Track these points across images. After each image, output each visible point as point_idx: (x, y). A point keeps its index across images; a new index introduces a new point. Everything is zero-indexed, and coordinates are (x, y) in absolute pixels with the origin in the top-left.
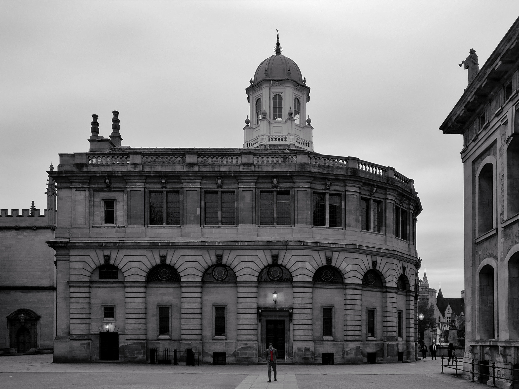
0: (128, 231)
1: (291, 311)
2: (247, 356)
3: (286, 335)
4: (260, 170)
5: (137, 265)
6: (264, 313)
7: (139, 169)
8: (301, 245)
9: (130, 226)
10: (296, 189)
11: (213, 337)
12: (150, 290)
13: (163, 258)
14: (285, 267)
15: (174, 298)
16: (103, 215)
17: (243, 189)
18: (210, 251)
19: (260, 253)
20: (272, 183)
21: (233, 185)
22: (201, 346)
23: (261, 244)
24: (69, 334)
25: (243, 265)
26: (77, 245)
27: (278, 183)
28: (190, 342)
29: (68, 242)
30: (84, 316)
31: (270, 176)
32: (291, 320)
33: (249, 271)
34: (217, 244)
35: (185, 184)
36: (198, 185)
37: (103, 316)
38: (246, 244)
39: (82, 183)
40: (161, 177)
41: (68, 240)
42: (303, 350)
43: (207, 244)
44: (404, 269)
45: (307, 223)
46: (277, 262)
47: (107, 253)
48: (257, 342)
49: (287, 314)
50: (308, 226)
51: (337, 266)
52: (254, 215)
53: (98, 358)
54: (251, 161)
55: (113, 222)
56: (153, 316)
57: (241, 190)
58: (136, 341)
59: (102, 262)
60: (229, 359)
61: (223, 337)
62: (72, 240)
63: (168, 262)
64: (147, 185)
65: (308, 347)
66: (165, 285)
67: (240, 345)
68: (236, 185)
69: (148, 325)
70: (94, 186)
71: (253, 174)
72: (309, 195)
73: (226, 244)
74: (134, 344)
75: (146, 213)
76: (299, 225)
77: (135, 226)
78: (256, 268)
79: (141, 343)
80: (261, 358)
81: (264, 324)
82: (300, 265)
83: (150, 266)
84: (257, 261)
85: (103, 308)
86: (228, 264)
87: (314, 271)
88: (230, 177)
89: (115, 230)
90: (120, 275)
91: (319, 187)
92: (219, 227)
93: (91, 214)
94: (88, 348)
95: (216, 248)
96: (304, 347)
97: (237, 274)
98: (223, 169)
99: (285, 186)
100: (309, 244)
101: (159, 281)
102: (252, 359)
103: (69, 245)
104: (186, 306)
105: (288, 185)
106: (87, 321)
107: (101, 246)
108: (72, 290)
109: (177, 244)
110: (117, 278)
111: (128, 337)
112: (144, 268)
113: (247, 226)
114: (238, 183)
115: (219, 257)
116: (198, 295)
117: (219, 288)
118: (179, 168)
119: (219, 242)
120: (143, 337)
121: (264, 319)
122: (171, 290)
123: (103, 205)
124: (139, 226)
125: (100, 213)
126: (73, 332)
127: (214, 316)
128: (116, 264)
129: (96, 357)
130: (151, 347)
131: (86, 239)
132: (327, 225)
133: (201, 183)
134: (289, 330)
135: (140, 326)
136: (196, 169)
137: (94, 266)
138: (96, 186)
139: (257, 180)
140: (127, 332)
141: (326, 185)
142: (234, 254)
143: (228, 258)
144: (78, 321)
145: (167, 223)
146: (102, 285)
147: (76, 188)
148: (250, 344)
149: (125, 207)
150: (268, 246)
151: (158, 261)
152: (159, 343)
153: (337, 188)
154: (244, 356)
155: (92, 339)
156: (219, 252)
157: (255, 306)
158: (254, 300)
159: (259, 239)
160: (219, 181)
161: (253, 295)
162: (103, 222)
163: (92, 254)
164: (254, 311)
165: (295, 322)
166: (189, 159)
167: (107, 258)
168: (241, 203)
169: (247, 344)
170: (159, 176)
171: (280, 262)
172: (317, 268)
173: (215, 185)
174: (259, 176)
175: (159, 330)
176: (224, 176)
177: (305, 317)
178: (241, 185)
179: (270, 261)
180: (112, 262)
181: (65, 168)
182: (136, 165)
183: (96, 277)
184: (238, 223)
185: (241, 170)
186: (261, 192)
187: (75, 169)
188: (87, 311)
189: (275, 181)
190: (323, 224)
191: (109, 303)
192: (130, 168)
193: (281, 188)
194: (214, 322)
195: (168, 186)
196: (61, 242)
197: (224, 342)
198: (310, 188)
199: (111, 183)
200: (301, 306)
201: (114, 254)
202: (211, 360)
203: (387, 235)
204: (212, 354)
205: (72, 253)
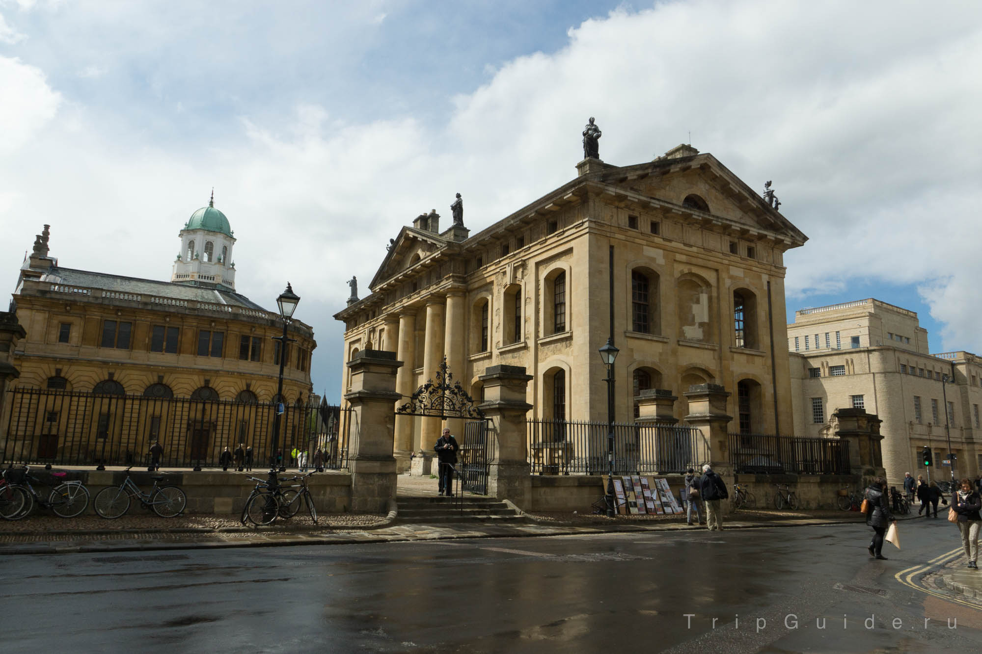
0: (82, 350)
1: (215, 423)
2: (175, 457)
3: (209, 441)
4: (202, 314)
5: (86, 379)
6: (193, 424)
8: (228, 373)
9: (84, 346)
10: (229, 331)
11: (147, 441)
13: (111, 374)
14: (214, 390)
16: (59, 334)
17: (187, 327)
18: (153, 372)
19: (195, 378)
20: (211, 325)
21: (179, 323)
23: (197, 370)
24: (11, 435)
25: (180, 386)
26: (32, 357)
27: (215, 326)
28: (126, 445)
31: (210, 319)
32: (214, 430)
33: (185, 390)
34: (160, 367)
35: (138, 318)
36: (150, 319)
37: (46, 420)
38: (185, 369)
39: (43, 306)
40: (118, 310)
43: (151, 367)
44: (301, 394)
45: (234, 357)
47: (59, 366)
48: (184, 446)
49: (212, 425)
50: (236, 360)
51: (254, 391)
52: (194, 347)
54: (196, 307)
55: (67, 342)
56: (96, 422)
57: (185, 327)
58: (76, 443)
59: (54, 374)
62: (27, 353)
63: (115, 378)
64: (105, 315)
66: (109, 396)
67: (171, 449)
68: (181, 323)
70: (53, 310)
71: (197, 318)
72: (238, 337)
73: (168, 368)
74: (75, 445)
75: (100, 337)
76: (229, 358)
77: (89, 346)
78: (190, 388)
79: (81, 444)
80: (186, 459)
81: (193, 432)
82: (227, 389)
83: (98, 380)
84: (192, 383)
85: (46, 413)
86: (168, 383)
87: (236, 394)
88: (176, 317)
89: (68, 348)
90: (68, 386)
91: (246, 331)
92: (163, 353)
93: (47, 333)
95: (159, 370)
97: (174, 392)
98: (172, 310)
99: (220, 328)
100: (235, 373)
102: (179, 459)
104: (127, 415)
105: (223, 328)
106: (30, 424)
107: (55, 360)
109: (125, 364)
110: (65, 388)
111: (69, 439)
112: (92, 381)
113: (188, 355)
114: (183, 322)
115: (161, 378)
116: (138, 407)
118: (134, 304)
119: (162, 366)
120: (83, 439)
121: (192, 428)
123: (60, 326)
124: (92, 347)
125: (55, 333)
126: (15, 433)
127: (150, 424)
128: (66, 377)
130: (90, 447)
132: (249, 360)
134: (212, 438)
136: (149, 307)
137: (44, 377)
138: (56, 310)
139: (199, 321)
140: (69, 434)
141: (251, 330)
142: (174, 376)
143: (168, 379)
144: (21, 424)
145: (118, 347)
146: (50, 393)
147: (37, 310)
148: (179, 448)
149: (81, 330)
150: (203, 371)
151: (107, 377)
153: (259, 332)
154: (173, 457)
155: (35, 439)
156: (161, 374)
157: (187, 417)
158: (186, 413)
159: (195, 366)
160: (168, 319)
161: (187, 409)
162: (58, 340)
163: (45, 366)
164: (186, 421)
165: (217, 431)
166: (145, 298)
167: (58, 371)
168: (183, 337)
169: (176, 448)
170: (116, 309)
171: (210, 386)
172: (239, 391)
173: (163, 321)
174: (201, 319)
176: (173, 315)
177: (225, 428)
178: (185, 323)
179: (203, 384)
180: (62, 375)
181: (28, 292)
182: (96, 297)
183: (45, 386)
184: (180, 353)
185: (187, 313)
186: (201, 330)
187: (38, 294)
189: (213, 324)
190: (247, 359)
192: (91, 300)
193: (217, 329)
194: (150, 429)
195: (124, 317)
198: (240, 332)
199: (71, 309)
200: (222, 419)
201: (65, 368)
203: (292, 368)
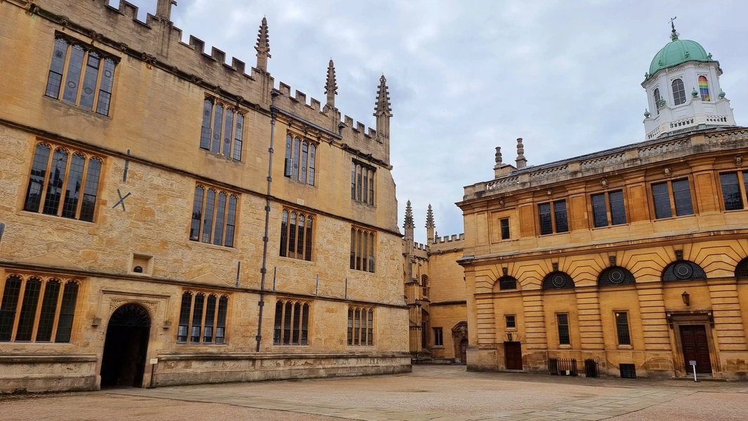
0: (521, 243)
1: (710, 314)
2: (660, 369)
3: (709, 344)
4: (647, 162)
5: (532, 274)
6: (675, 318)
7: (528, 186)
8: (710, 236)
9: (523, 238)
10: (694, 174)
11: (617, 346)
12: (545, 298)
13: (555, 265)
14: (694, 263)
15: (571, 305)
16: (500, 232)
17: (631, 186)
18: (602, 254)
19: (660, 250)
20: (664, 173)
21: (619, 184)
22: (605, 357)
23: (658, 240)
24: (478, 344)
25: (640, 266)
26: (480, 261)
27: (671, 172)
28: (591, 352)
29: (472, 260)
30: (489, 326)
31: (659, 167)
32: (713, 325)
33: (649, 271)
34: (608, 246)
35: (570, 192)
36: (583, 190)
37: (506, 325)
38: (641, 242)
39: (482, 207)
40: (547, 190)
41: (473, 258)
42: (735, 363)
43: (597, 247)
45: (716, 209)
46: (683, 257)
47: (505, 265)
48: (670, 352)
49: (706, 318)
50: (718, 212)
52: (647, 209)
53: (504, 367)
54: (636, 156)
55: (509, 238)
56: (552, 324)
57: (628, 186)
58: (537, 351)
59: (502, 275)
60: (639, 372)
61: (629, 346)
62: (476, 257)
63: (560, 269)
64: (536, 199)
65: (741, 359)
66: (560, 292)
67: (650, 357)
68: (623, 183)
69: (547, 333)
70: (491, 208)
71: (639, 169)
72: (713, 178)
73: (617, 245)
74: (535, 353)
75: (536, 225)
76: (705, 213)
77: (528, 238)
78: (656, 267)
79: (542, 353)
80: (679, 372)
81: (678, 331)
82: (714, 258)
83: (544, 275)
84: (657, 259)
85: (505, 318)
86: (623, 265)
87: (735, 264)
88: (615, 177)
89: (510, 244)
90: (518, 286)
91: (727, 166)
92: (609, 228)
93: (490, 233)
94: (494, 357)
95: (607, 250)
96: (736, 359)
97: (635, 275)
98: (606, 170)
99: (679, 173)
100: (722, 233)
101: (554, 288)
102: (667, 372)
103: (474, 261)
104: (583, 312)
105: (684, 171)
106: (492, 331)
107: (500, 260)
108: (478, 302)
109: (566, 250)
110: (515, 288)
111: (530, 346)
112: (538, 277)
113: (641, 222)
114: (625, 180)
115: (613, 259)
116: (595, 301)
117: (617, 292)
118: (562, 178)
119: (611, 244)
120: (543, 346)
121: (676, 325)
122: (566, 297)
123: (500, 223)
124: (532, 237)
125: (497, 230)
126: (481, 341)
127: (615, 323)
128: (513, 276)
129: (502, 366)
130: (552, 356)
131: (487, 255)
132: (747, 208)
133: (585, 188)
134: (712, 338)
135: (539, 335)
136: (580, 175)
137: (495, 280)
138: (493, 208)
139: (646, 173)
140: (528, 341)
141: (735, 162)
142: (628, 254)
143: (623, 259)
144: (484, 331)
145: (558, 231)
146: (503, 296)
147: (477, 212)
148: (662, 355)
149: (518, 222)
150: (667, 242)
151: (551, 269)
152: (560, 353)
154: (656, 369)
155: (498, 348)
156: (612, 254)
157: (662, 309)
158: (660, 303)
159: (656, 235)
160: (604, 183)
161: (659, 297)
162: (501, 238)
163: (493, 267)
164: (663, 315)
165: (717, 327)
166: (572, 168)
167: (505, 270)
168: (630, 200)
169: (658, 355)
170: (545, 189)
171: (686, 258)
172: (739, 260)
173: (600, 188)
174: (647, 170)
175: (558, 338)
176: (608, 177)
177: (730, 320)
178: (628, 182)
179: (673, 258)
180: (509, 274)
181: (468, 198)
182: (524, 184)
183: (497, 289)
184: (630, 222)
185: (626, 167)
186: (652, 185)
187: (475, 197)
188: (491, 321)
189: (667, 170)
190: (740, 207)
191: (510, 313)
192: (520, 187)
193: (675, 176)
194: (616, 329)
195: (555, 196)
196: (467, 260)
197: (631, 351)
198: (714, 170)
199: (504, 204)
200: (722, 307)
201: (510, 266)
202: (618, 372)
204: (619, 366)
205: (477, 268)
